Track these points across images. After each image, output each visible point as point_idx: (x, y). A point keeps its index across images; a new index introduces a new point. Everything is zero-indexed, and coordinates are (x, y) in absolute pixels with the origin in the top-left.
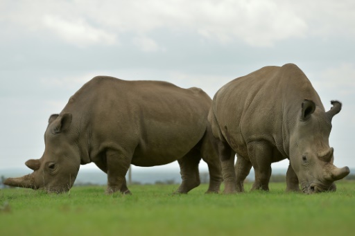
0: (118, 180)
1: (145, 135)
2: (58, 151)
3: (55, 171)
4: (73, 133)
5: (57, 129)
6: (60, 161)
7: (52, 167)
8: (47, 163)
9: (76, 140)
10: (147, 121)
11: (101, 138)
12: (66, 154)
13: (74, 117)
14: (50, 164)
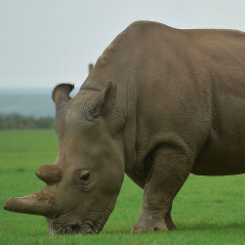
0: (160, 211)
1: (217, 122)
2: (95, 149)
3: (92, 183)
4: (116, 117)
5: (95, 110)
6: (98, 167)
7: (86, 177)
8: (78, 171)
9: (120, 131)
10: (222, 98)
11: (153, 127)
12: (108, 155)
13: (118, 89)
14: (85, 172)
